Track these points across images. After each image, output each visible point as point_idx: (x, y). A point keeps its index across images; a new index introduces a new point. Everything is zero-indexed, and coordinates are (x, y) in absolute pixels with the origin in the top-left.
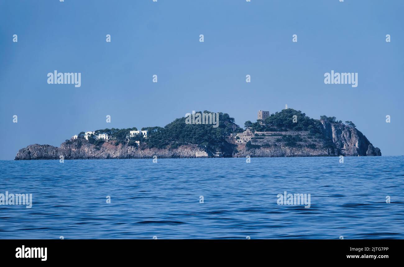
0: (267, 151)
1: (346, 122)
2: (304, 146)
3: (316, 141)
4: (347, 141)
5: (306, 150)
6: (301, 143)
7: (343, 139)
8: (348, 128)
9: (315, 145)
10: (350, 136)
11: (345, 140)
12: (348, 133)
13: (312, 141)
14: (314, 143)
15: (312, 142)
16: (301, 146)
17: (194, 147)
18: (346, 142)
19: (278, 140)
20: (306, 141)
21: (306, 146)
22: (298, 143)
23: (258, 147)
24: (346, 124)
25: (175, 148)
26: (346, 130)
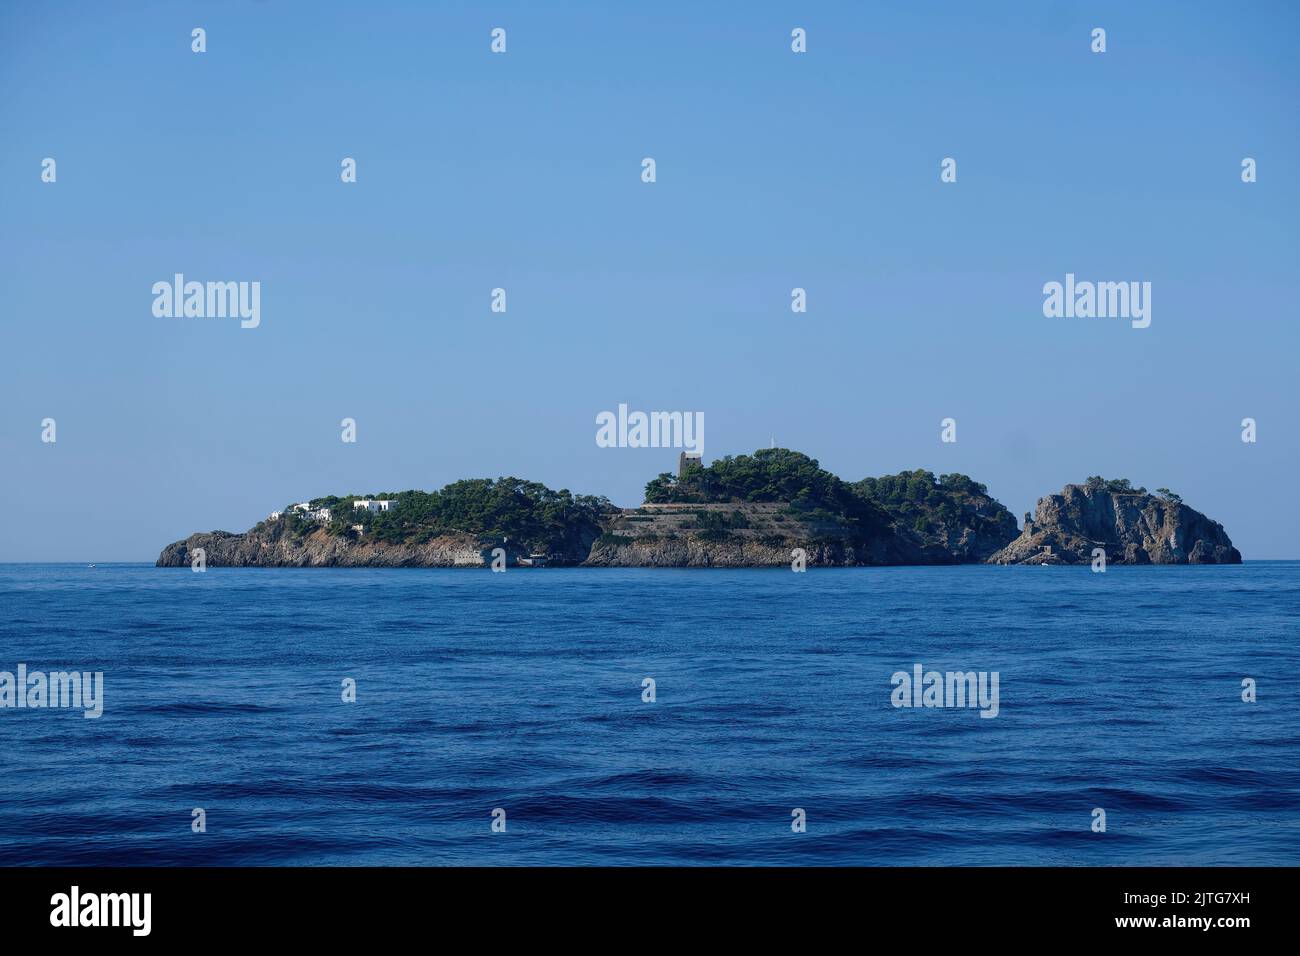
0: (645, 551)
1: (1159, 491)
2: (751, 541)
3: (790, 527)
4: (1152, 532)
5: (753, 551)
6: (745, 532)
7: (1141, 526)
8: (1156, 505)
9: (783, 538)
10: (1161, 522)
11: (1147, 529)
12: (1155, 516)
13: (780, 527)
14: (784, 532)
15: (778, 531)
16: (741, 541)
17: (463, 542)
18: (1150, 535)
19: (685, 526)
20: (759, 528)
21: (758, 540)
22: (737, 532)
23: (627, 541)
24: (1158, 496)
25: (422, 543)
26: (1151, 507)
